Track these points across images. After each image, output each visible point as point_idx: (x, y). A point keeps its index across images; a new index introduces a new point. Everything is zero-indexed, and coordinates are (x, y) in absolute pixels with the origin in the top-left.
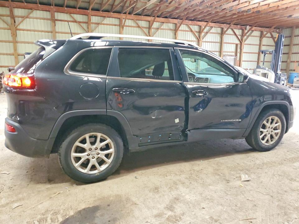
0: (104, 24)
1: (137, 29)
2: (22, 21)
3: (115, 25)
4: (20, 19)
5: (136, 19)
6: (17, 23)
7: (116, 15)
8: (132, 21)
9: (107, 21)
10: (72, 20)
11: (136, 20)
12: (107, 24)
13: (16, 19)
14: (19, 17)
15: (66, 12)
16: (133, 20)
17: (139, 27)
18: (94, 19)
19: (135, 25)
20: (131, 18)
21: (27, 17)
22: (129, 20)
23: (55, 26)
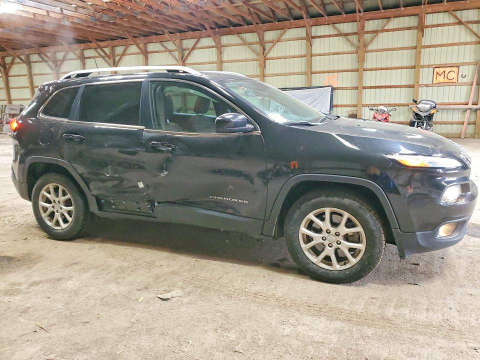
0: (388, 31)
1: (457, 27)
2: (273, 47)
3: (409, 28)
4: (271, 44)
5: (452, 9)
6: (267, 50)
7: (411, 10)
8: (446, 14)
9: (394, 23)
10: (336, 33)
11: (453, 11)
12: (393, 30)
13: (267, 45)
14: (269, 42)
15: (327, 23)
16: (447, 11)
17: (460, 23)
18: (371, 25)
19: (452, 20)
20: (442, 10)
21: (278, 40)
22: (440, 13)
23: (311, 46)
